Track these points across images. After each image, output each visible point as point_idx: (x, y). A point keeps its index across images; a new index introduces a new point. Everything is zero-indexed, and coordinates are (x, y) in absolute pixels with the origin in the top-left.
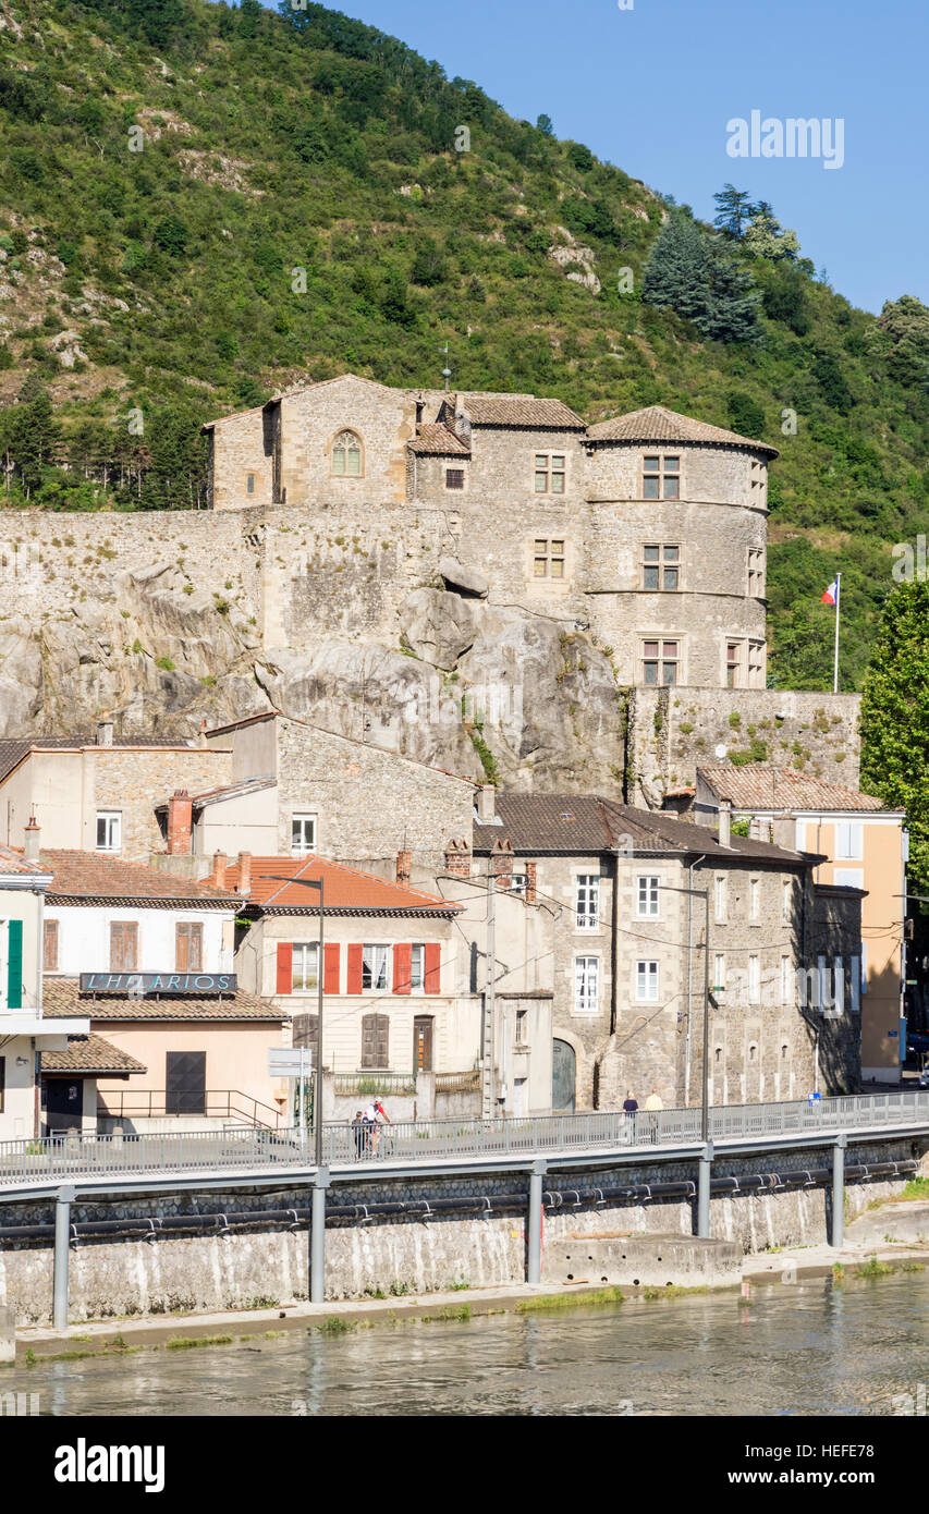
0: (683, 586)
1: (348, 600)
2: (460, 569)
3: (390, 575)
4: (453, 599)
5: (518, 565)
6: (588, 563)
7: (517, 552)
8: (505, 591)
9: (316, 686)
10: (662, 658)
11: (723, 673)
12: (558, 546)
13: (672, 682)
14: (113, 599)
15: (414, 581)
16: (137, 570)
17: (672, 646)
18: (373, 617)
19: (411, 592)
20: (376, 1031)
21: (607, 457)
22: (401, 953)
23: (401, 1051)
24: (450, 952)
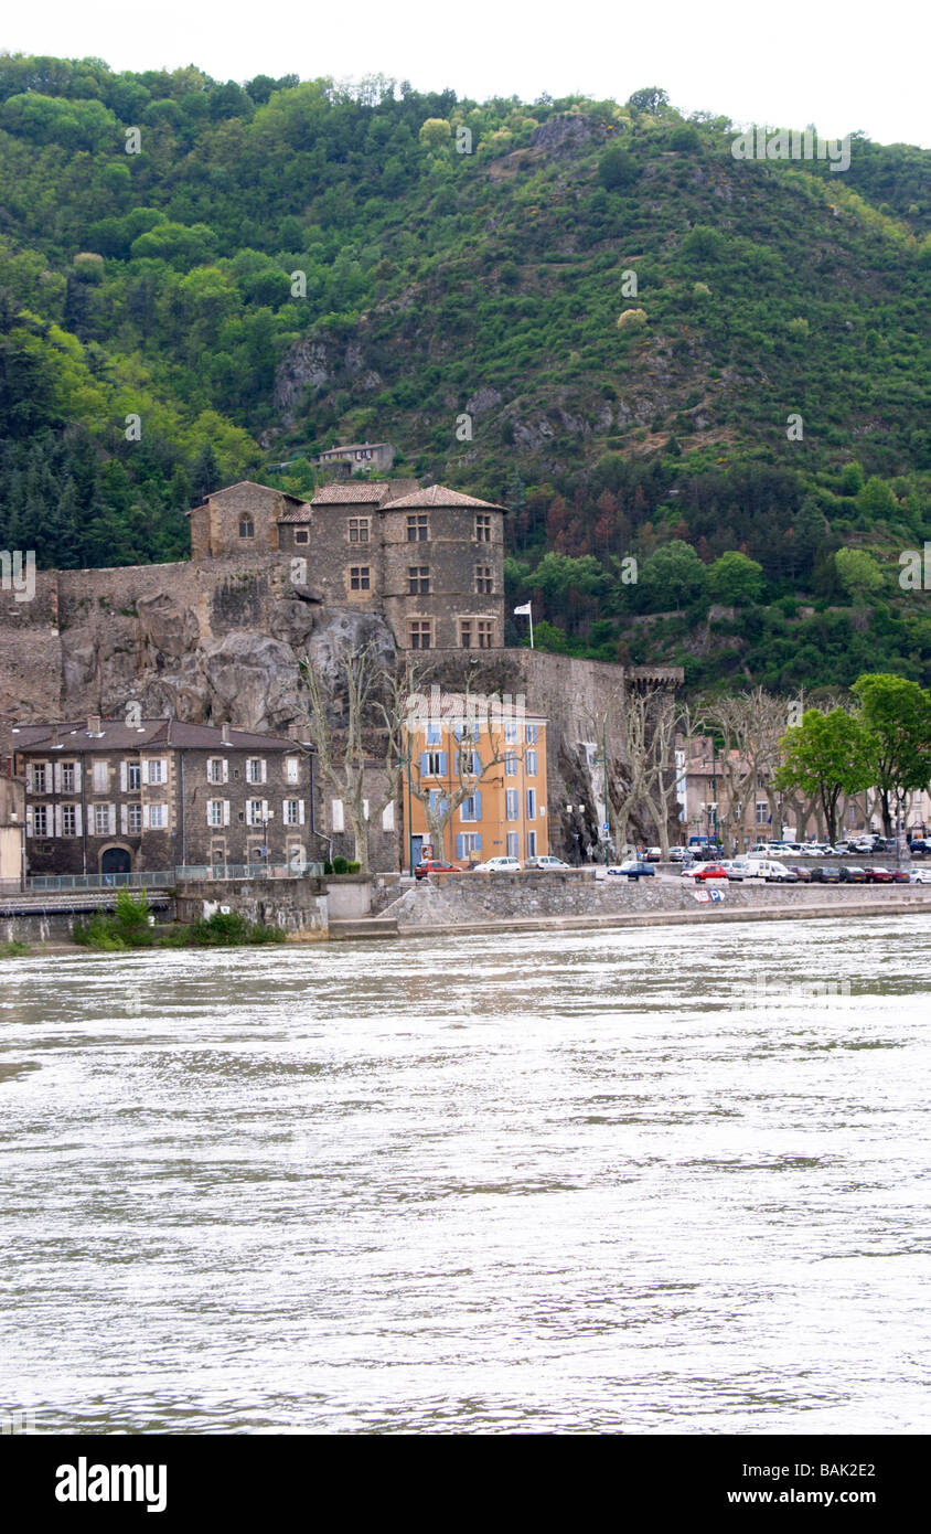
0: (431, 590)
1: (244, 608)
2: (309, 587)
3: (262, 593)
4: (300, 606)
5: (342, 583)
6: (383, 579)
7: (341, 576)
8: (335, 598)
9: (223, 659)
10: (421, 632)
11: (458, 639)
12: (365, 571)
13: (426, 646)
14: (135, 614)
15: (278, 596)
16: (145, 599)
17: (426, 625)
18: (256, 617)
19: (276, 603)
21: (389, 516)
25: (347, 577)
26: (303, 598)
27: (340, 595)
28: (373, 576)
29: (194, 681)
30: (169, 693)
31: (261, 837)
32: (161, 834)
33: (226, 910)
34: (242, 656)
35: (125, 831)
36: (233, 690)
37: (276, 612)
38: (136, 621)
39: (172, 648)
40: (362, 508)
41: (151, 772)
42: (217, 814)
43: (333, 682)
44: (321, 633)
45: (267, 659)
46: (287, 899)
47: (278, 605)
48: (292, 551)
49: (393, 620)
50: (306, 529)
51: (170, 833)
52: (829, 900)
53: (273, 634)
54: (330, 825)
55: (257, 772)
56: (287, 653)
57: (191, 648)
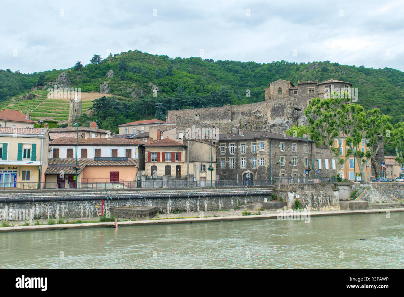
1: (280, 112)
2: (297, 106)
3: (285, 108)
4: (295, 111)
5: (307, 105)
7: (306, 103)
8: (305, 109)
9: (274, 125)
15: (289, 108)
16: (253, 112)
18: (283, 114)
20: (168, 168)
21: (320, 87)
22: (173, 154)
23: (173, 172)
24: (183, 153)
25: (308, 103)
26: (296, 109)
31: (297, 170)
32: (264, 168)
34: (279, 125)
37: (289, 113)
38: (251, 117)
39: (260, 124)
40: (312, 85)
42: (282, 161)
44: (301, 118)
45: (286, 125)
47: (289, 111)
48: (293, 96)
50: (297, 91)
51: (267, 168)
53: (288, 118)
54: (318, 167)
55: (295, 148)
56: (292, 123)
57: (266, 123)
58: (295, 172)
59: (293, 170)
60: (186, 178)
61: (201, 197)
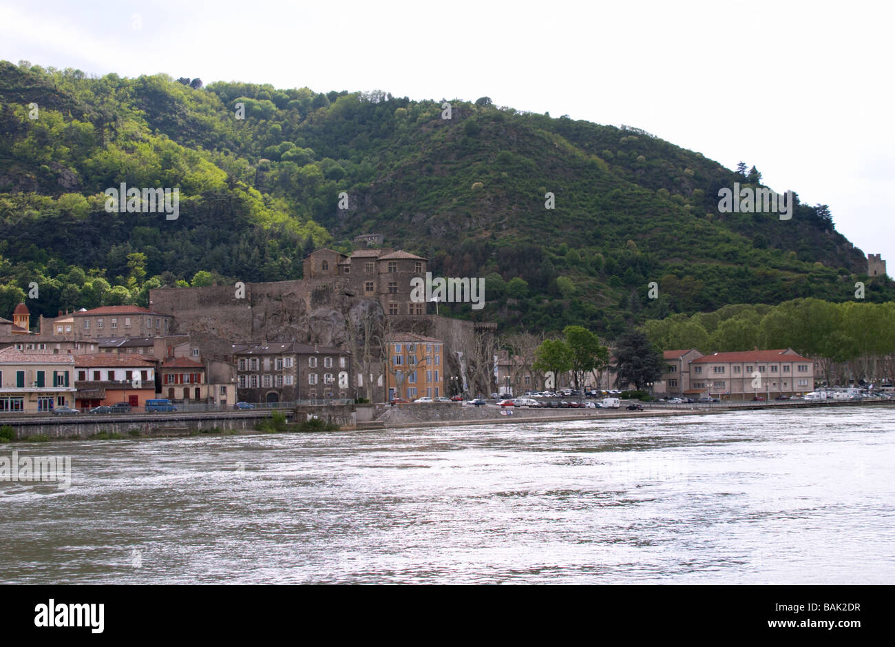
0: (398, 292)
1: (324, 298)
2: (349, 290)
3: (332, 292)
4: (346, 297)
5: (362, 289)
6: (379, 287)
7: (362, 286)
8: (360, 294)
9: (315, 318)
10: (393, 308)
11: (408, 311)
12: (372, 284)
13: (396, 314)
14: (281, 300)
15: (337, 293)
16: (285, 294)
17: (396, 305)
18: (329, 302)
19: (336, 295)
20: (187, 392)
21: (381, 263)
22: (192, 375)
23: (192, 394)
24: (203, 375)
25: (365, 286)
26: (347, 294)
27: (362, 293)
28: (375, 286)
29: (304, 327)
30: (294, 332)
31: (329, 389)
32: (290, 387)
33: (316, 417)
34: (323, 317)
35: (276, 386)
36: (319, 330)
37: (337, 300)
38: (281, 303)
39: (295, 314)
40: (371, 259)
41: (287, 363)
42: (313, 379)
43: (359, 328)
44: (354, 308)
45: (333, 319)
46: (340, 413)
47: (337, 297)
48: (343, 276)
49: (383, 304)
50: (349, 268)
51: (294, 387)
52: (554, 415)
53: (335, 309)
54: (357, 384)
55: (328, 363)
56: (341, 316)
57: (303, 314)
58: (328, 391)
59: (326, 389)
60: (206, 401)
61: (227, 419)
